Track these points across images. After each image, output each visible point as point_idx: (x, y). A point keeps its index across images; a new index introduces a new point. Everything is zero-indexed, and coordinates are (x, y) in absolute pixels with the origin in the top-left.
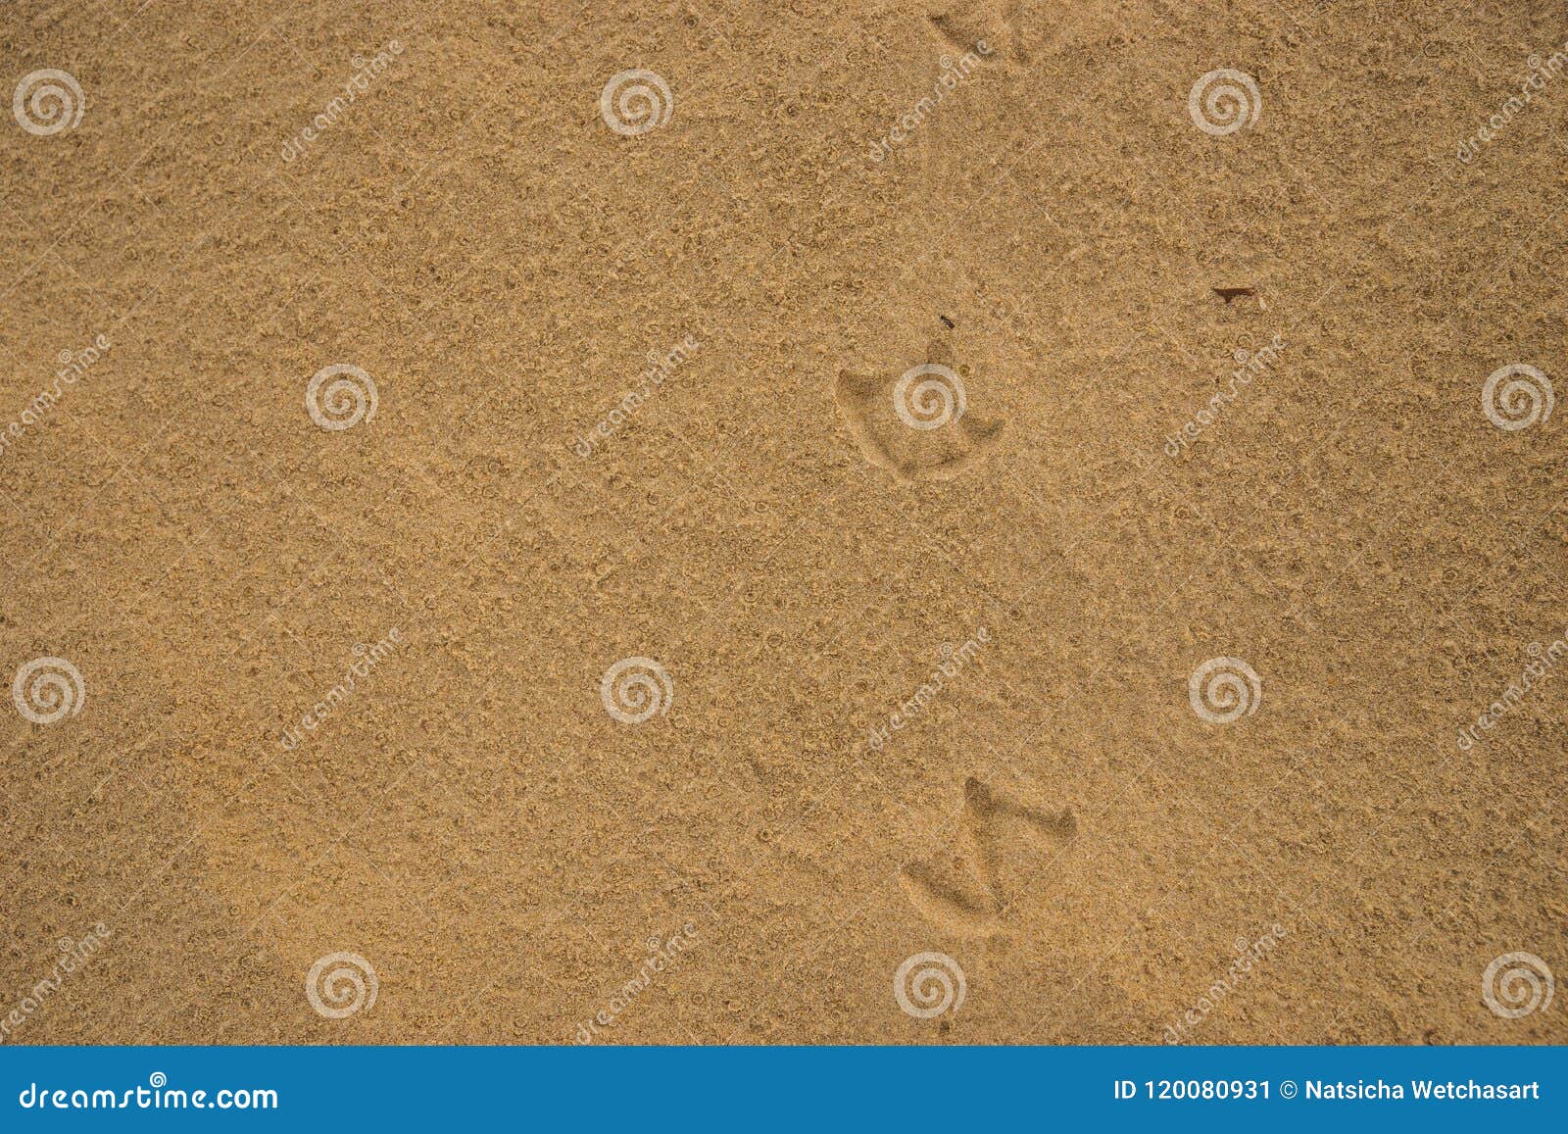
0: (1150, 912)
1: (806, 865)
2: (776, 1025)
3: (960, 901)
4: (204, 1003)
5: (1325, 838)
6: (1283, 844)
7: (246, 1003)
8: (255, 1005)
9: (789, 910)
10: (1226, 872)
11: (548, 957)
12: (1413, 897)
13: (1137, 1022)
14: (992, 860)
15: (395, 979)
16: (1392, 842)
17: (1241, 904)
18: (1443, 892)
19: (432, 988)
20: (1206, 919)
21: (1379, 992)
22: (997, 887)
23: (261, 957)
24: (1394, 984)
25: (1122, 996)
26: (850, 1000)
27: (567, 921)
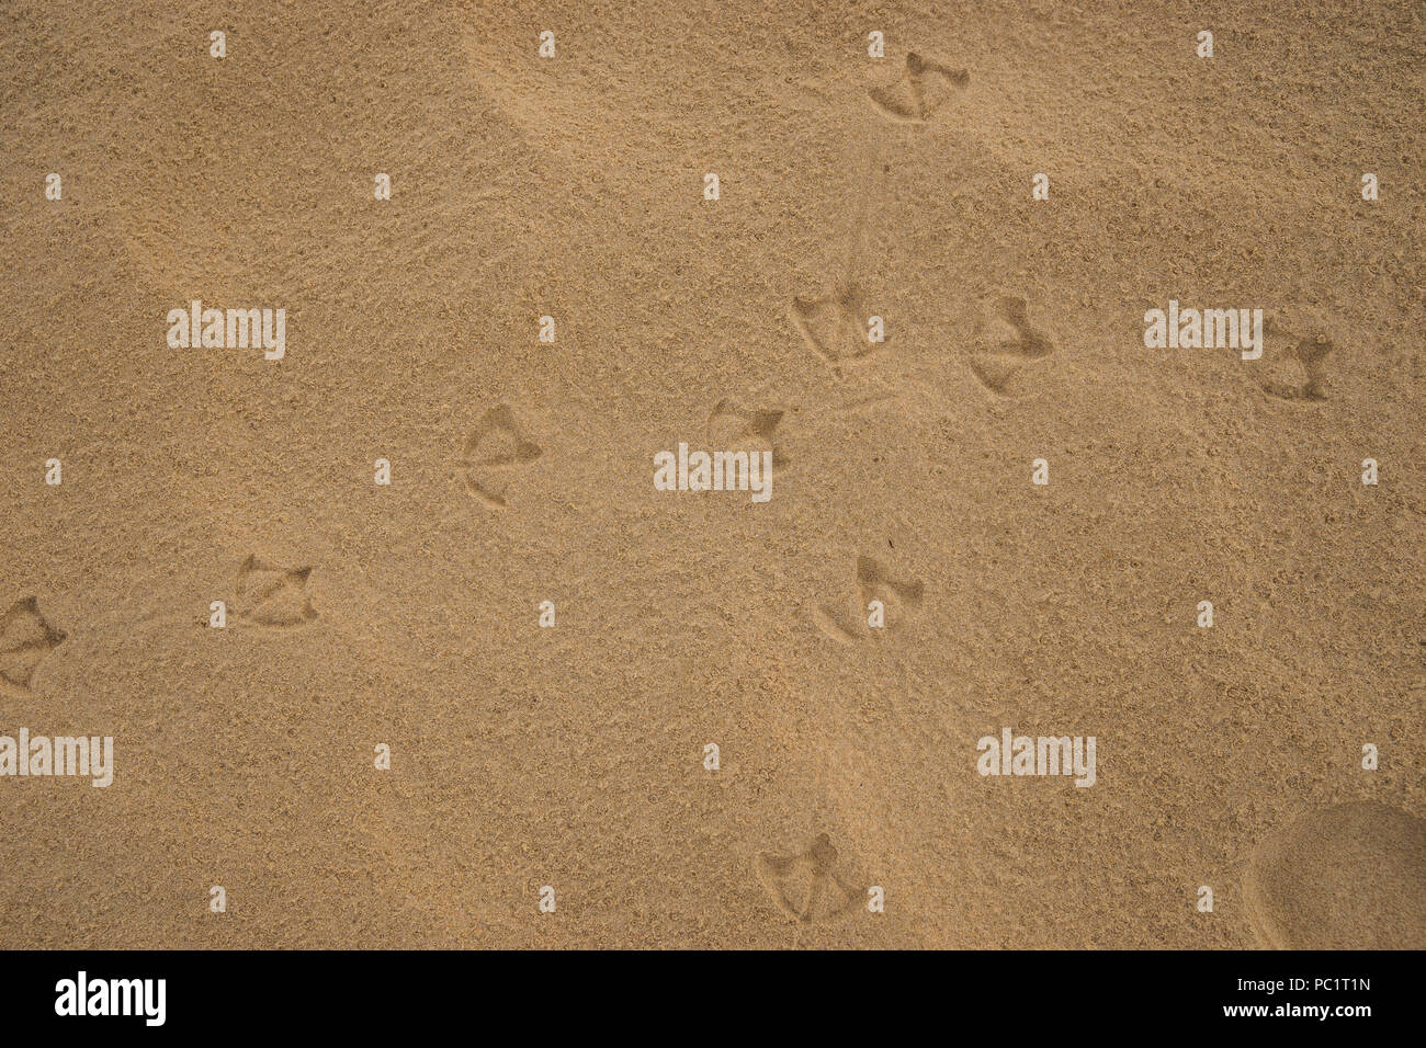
0: (1008, 120)
1: (814, 92)
2: (789, 169)
3: (900, 111)
4: (460, 137)
5: (1110, 90)
6: (1086, 93)
7: (484, 137)
8: (490, 138)
9: (802, 113)
10: (1052, 105)
11: (659, 134)
12: (1156, 119)
13: (996, 166)
14: (920, 93)
15: (570, 134)
16: (1147, 92)
17: (1060, 120)
18: (1173, 118)
19: (591, 143)
20: (1038, 125)
21: (1133, 162)
22: (922, 104)
23: (495, 111)
24: (1141, 158)
25: (988, 152)
26: (833, 156)
27: (670, 119)
